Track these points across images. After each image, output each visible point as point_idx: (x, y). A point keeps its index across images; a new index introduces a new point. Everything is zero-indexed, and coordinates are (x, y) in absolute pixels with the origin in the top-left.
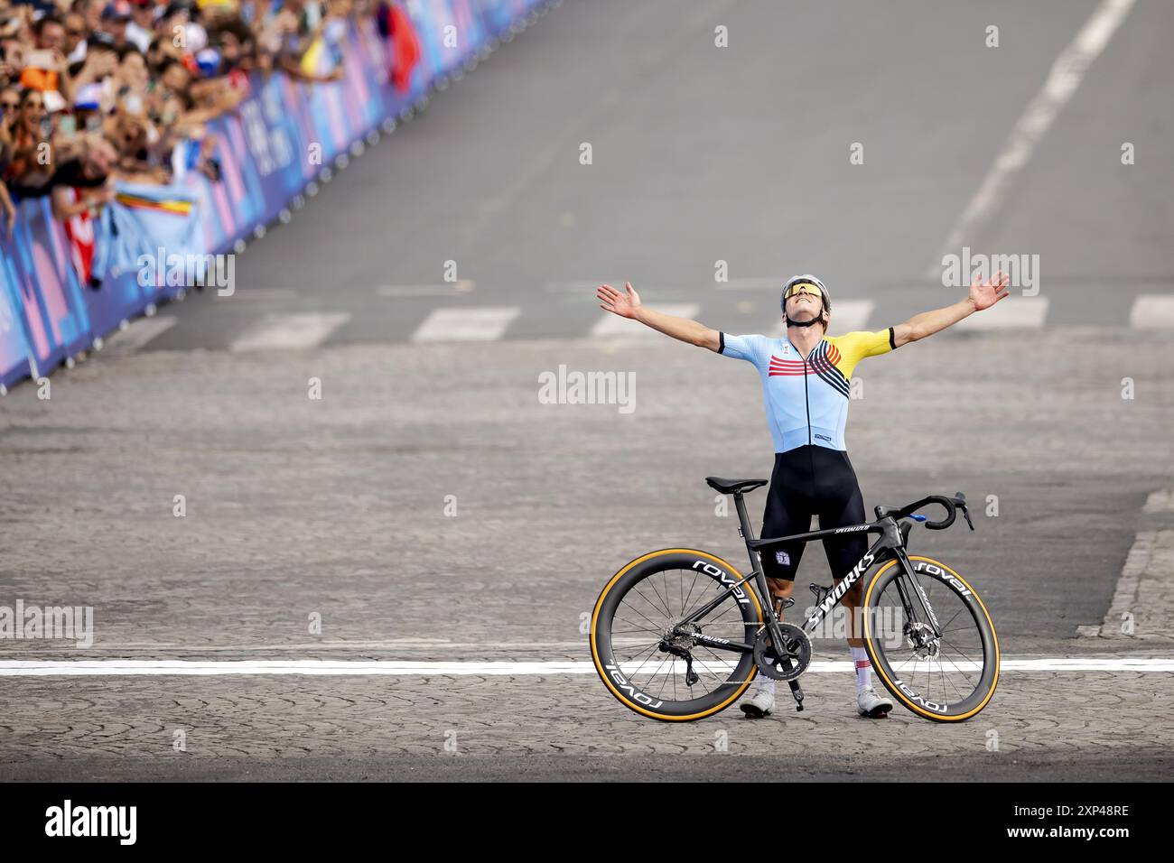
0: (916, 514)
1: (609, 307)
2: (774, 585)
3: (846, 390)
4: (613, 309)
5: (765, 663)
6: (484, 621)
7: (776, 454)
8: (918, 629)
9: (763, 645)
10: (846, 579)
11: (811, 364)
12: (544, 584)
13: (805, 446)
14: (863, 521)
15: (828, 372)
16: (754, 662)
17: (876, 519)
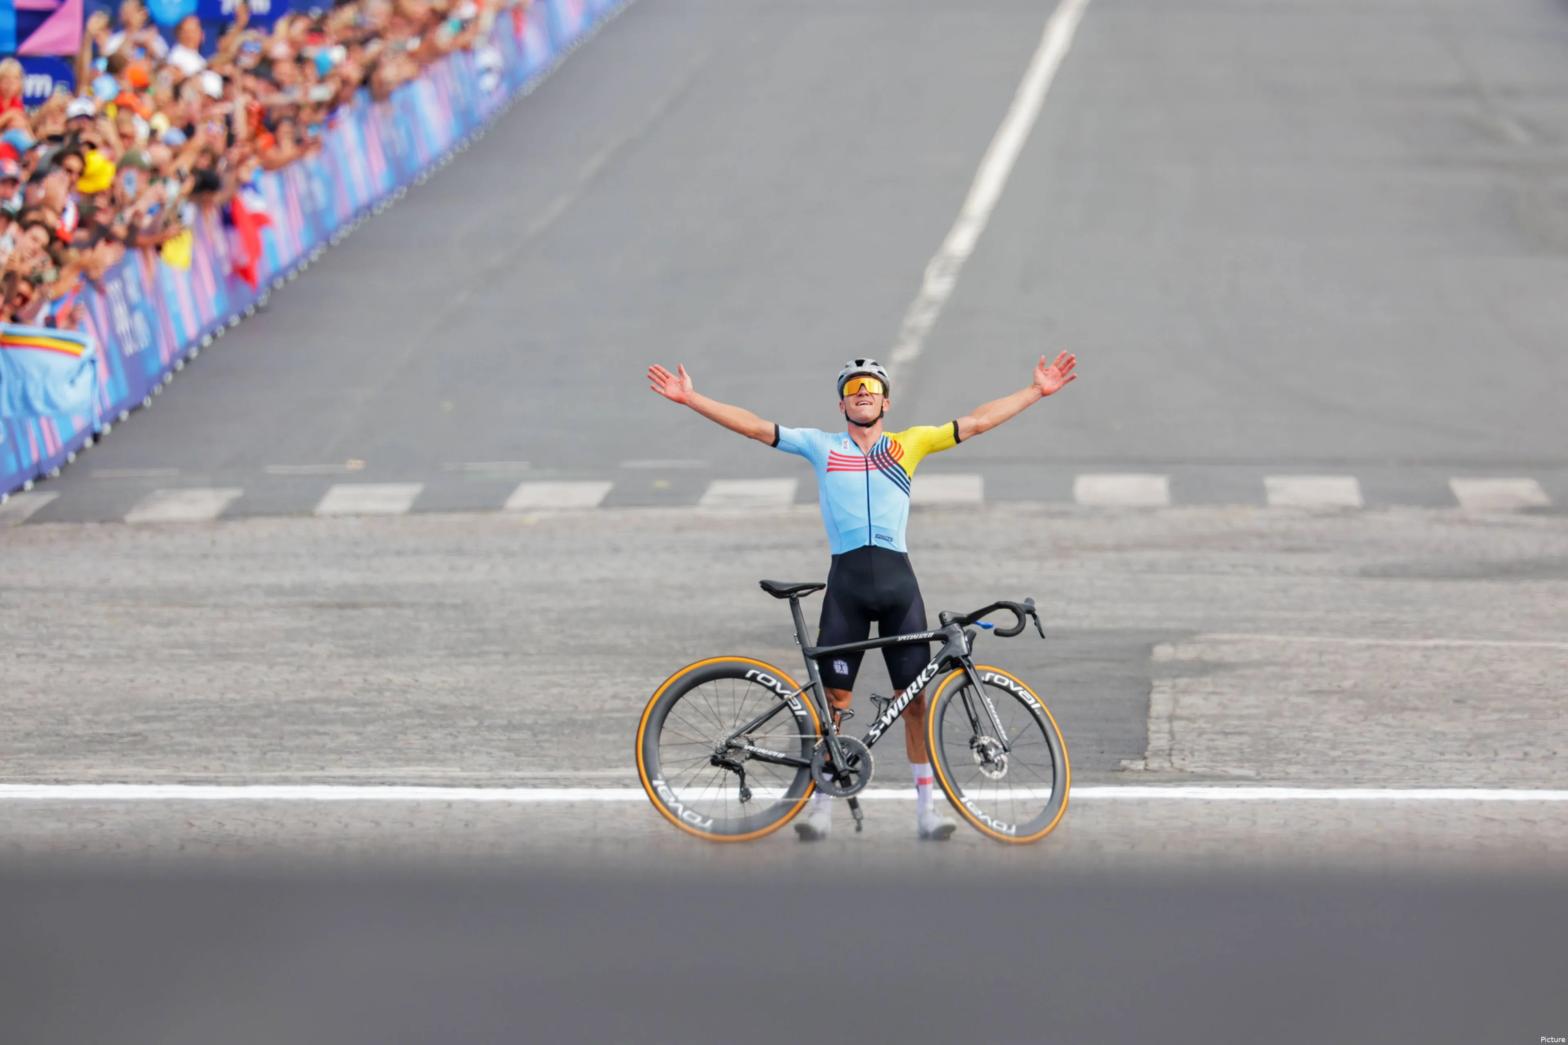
0: (983, 621)
1: (659, 389)
2: (832, 697)
3: (907, 488)
4: (663, 391)
5: (822, 779)
7: (834, 557)
8: (985, 742)
9: (821, 759)
10: (909, 690)
11: (873, 460)
13: (865, 547)
14: (924, 628)
15: (890, 468)
16: (811, 778)
17: (941, 626)
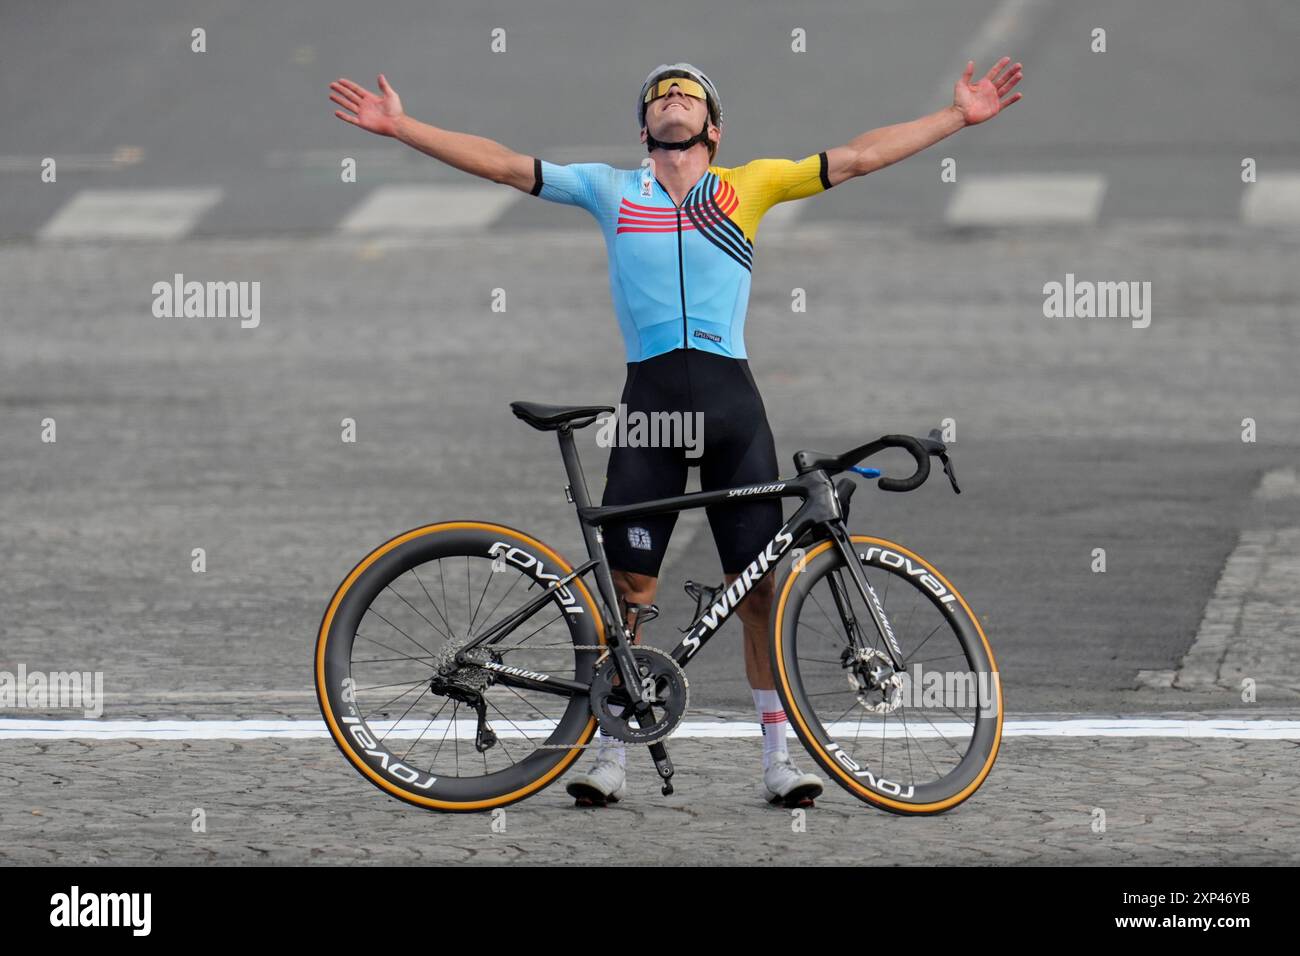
0: (863, 465)
1: (349, 117)
2: (625, 585)
3: (746, 257)
4: (356, 120)
5: (609, 714)
6: (144, 660)
8: (867, 658)
9: (606, 683)
10: (745, 574)
11: (689, 214)
12: (245, 604)
13: (677, 350)
14: (774, 477)
15: (716, 226)
16: (591, 713)
17: (797, 473)
